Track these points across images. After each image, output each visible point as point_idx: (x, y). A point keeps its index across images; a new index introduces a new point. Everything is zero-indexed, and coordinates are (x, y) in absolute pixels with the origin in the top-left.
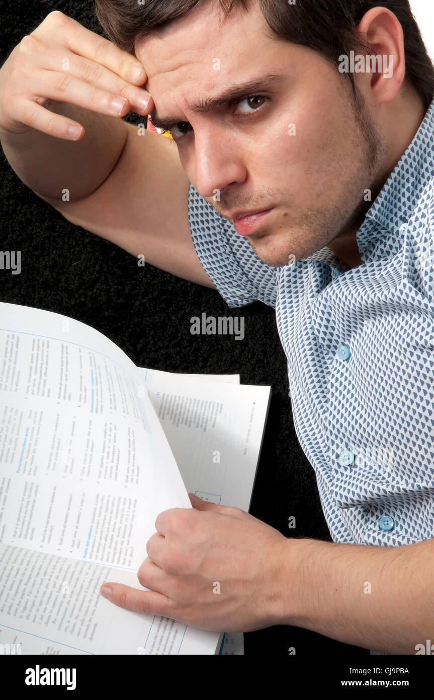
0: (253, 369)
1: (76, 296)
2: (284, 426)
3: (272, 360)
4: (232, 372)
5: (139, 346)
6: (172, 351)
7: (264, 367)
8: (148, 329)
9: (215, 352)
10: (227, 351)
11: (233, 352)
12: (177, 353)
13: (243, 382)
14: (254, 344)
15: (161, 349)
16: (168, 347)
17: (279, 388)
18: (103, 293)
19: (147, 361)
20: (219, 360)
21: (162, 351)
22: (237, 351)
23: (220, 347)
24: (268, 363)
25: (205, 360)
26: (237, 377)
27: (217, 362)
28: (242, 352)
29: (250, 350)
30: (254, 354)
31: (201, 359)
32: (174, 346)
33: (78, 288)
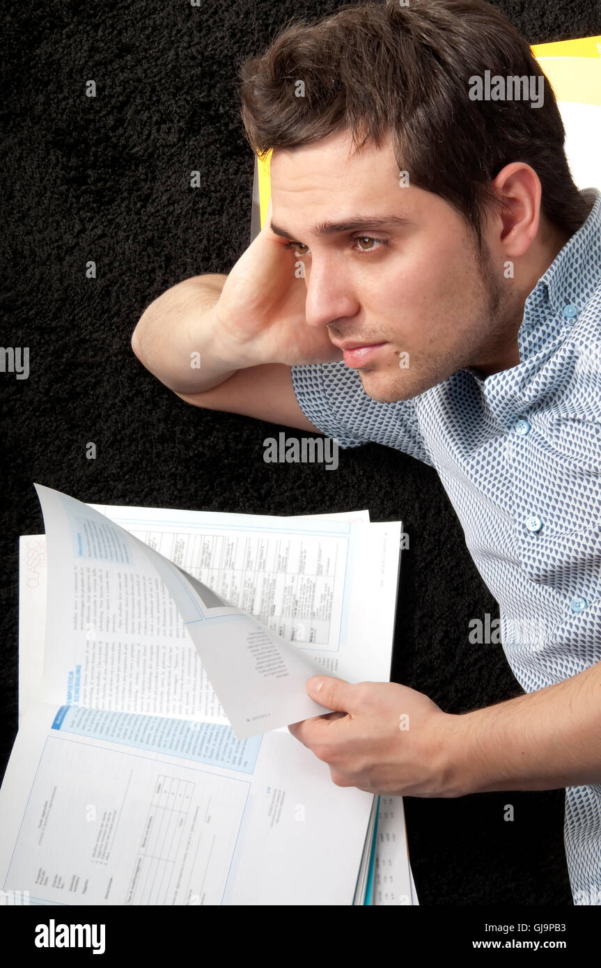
0: (382, 503)
1: (194, 446)
2: (419, 558)
3: (400, 490)
4: (361, 508)
5: (262, 491)
6: (297, 492)
7: (392, 499)
8: (270, 472)
9: (341, 488)
10: (353, 487)
11: (359, 487)
12: (303, 494)
13: (374, 518)
14: (381, 476)
15: (285, 492)
16: (292, 489)
17: (410, 519)
18: (220, 441)
19: (272, 506)
20: (346, 497)
21: (287, 494)
22: (363, 486)
23: (345, 483)
24: (397, 494)
25: (332, 499)
26: (365, 514)
27: (344, 499)
28: (369, 486)
29: (376, 483)
30: (381, 487)
31: (327, 498)
32: (299, 488)
33: (195, 438)
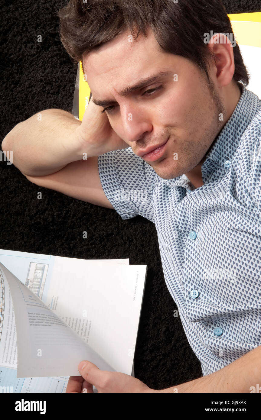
0: (137, 255)
1: (35, 218)
2: (155, 286)
3: (147, 249)
4: (125, 258)
5: (71, 245)
6: (90, 247)
7: (142, 254)
8: (76, 235)
9: (115, 246)
10: (122, 246)
11: (125, 246)
12: (94, 248)
13: (131, 263)
14: (137, 241)
15: (84, 246)
16: (88, 245)
17: (151, 265)
18: (50, 216)
19: (76, 253)
20: (117, 251)
21: (84, 247)
22: (127, 246)
23: (117, 243)
24: (145, 251)
25: (109, 251)
26: (127, 260)
27: (116, 252)
28: (130, 246)
29: (134, 244)
30: (136, 247)
31: (107, 251)
32: (91, 244)
33: (36, 214)
